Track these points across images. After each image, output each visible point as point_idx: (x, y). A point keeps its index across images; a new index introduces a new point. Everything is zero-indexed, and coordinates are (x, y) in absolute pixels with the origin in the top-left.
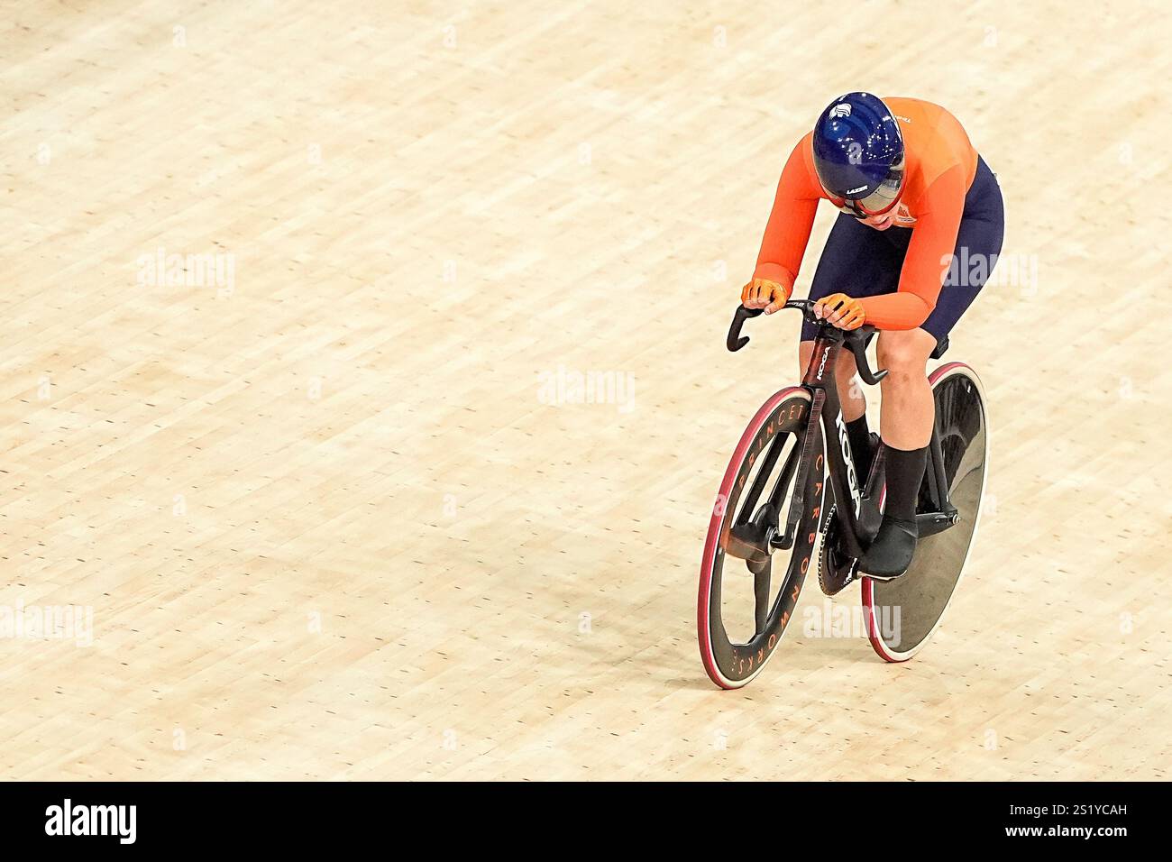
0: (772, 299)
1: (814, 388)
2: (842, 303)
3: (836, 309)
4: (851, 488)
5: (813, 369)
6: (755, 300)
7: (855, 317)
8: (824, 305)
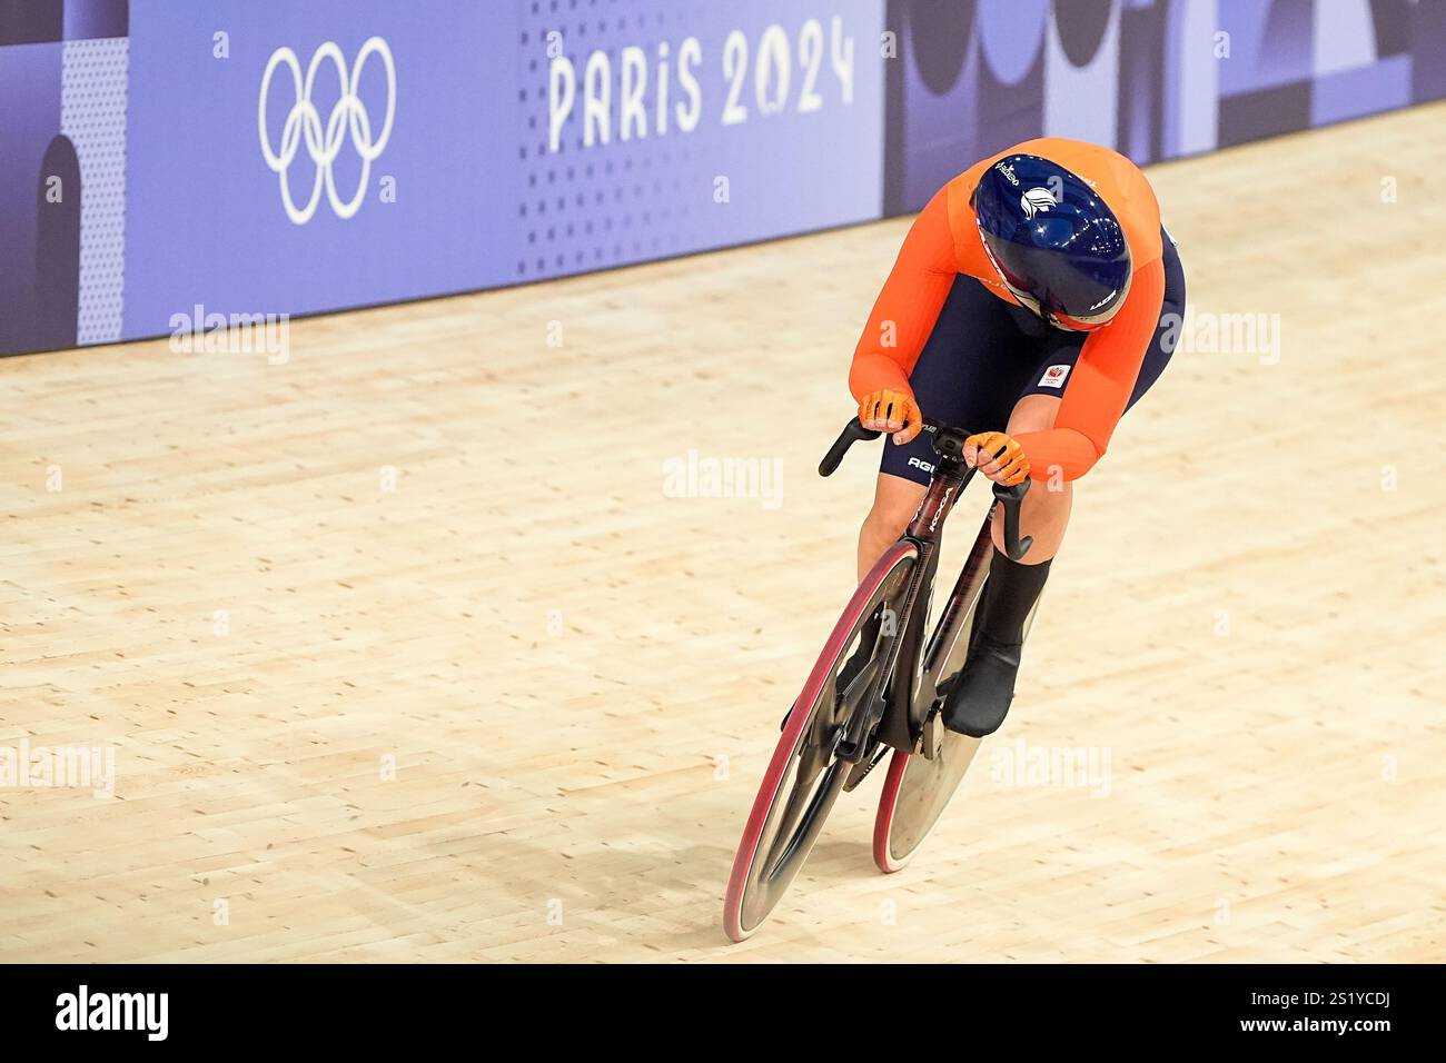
0: (906, 424)
1: (922, 540)
2: (1004, 448)
3: (996, 456)
5: (924, 514)
6: (882, 421)
7: (1019, 470)
8: (979, 448)
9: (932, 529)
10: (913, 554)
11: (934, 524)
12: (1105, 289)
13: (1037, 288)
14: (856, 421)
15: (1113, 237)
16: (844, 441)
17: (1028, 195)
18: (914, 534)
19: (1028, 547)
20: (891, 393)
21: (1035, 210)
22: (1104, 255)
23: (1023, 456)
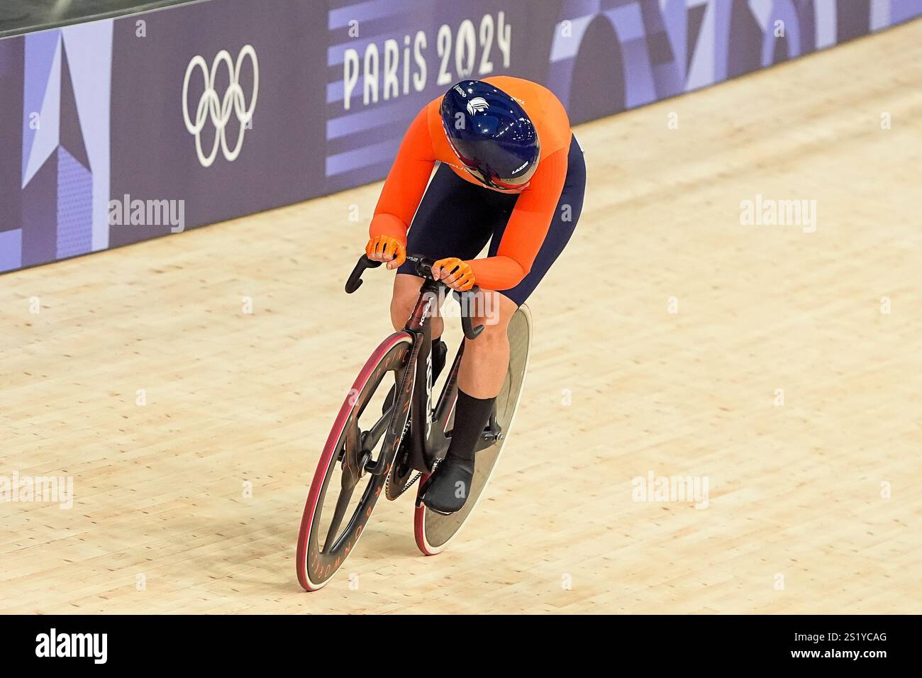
0: (395, 257)
1: (416, 332)
2: (457, 268)
3: (452, 272)
4: (428, 414)
5: (416, 315)
6: (380, 254)
7: (468, 281)
8: (442, 268)
9: (421, 324)
10: (409, 340)
11: (422, 321)
12: (520, 160)
13: (480, 164)
14: (365, 257)
15: (528, 132)
16: (358, 270)
17: (471, 102)
18: (411, 328)
19: (480, 332)
20: (386, 237)
21: (475, 111)
22: (521, 142)
23: (470, 272)
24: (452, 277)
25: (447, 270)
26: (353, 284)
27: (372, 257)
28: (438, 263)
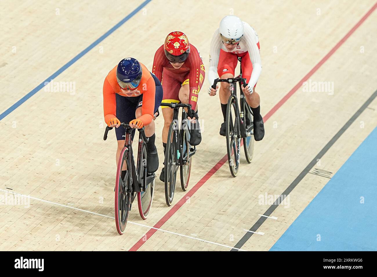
4: (136, 173)
24: (137, 126)
25: (134, 124)
26: (105, 138)
27: (110, 126)
28: (131, 123)
